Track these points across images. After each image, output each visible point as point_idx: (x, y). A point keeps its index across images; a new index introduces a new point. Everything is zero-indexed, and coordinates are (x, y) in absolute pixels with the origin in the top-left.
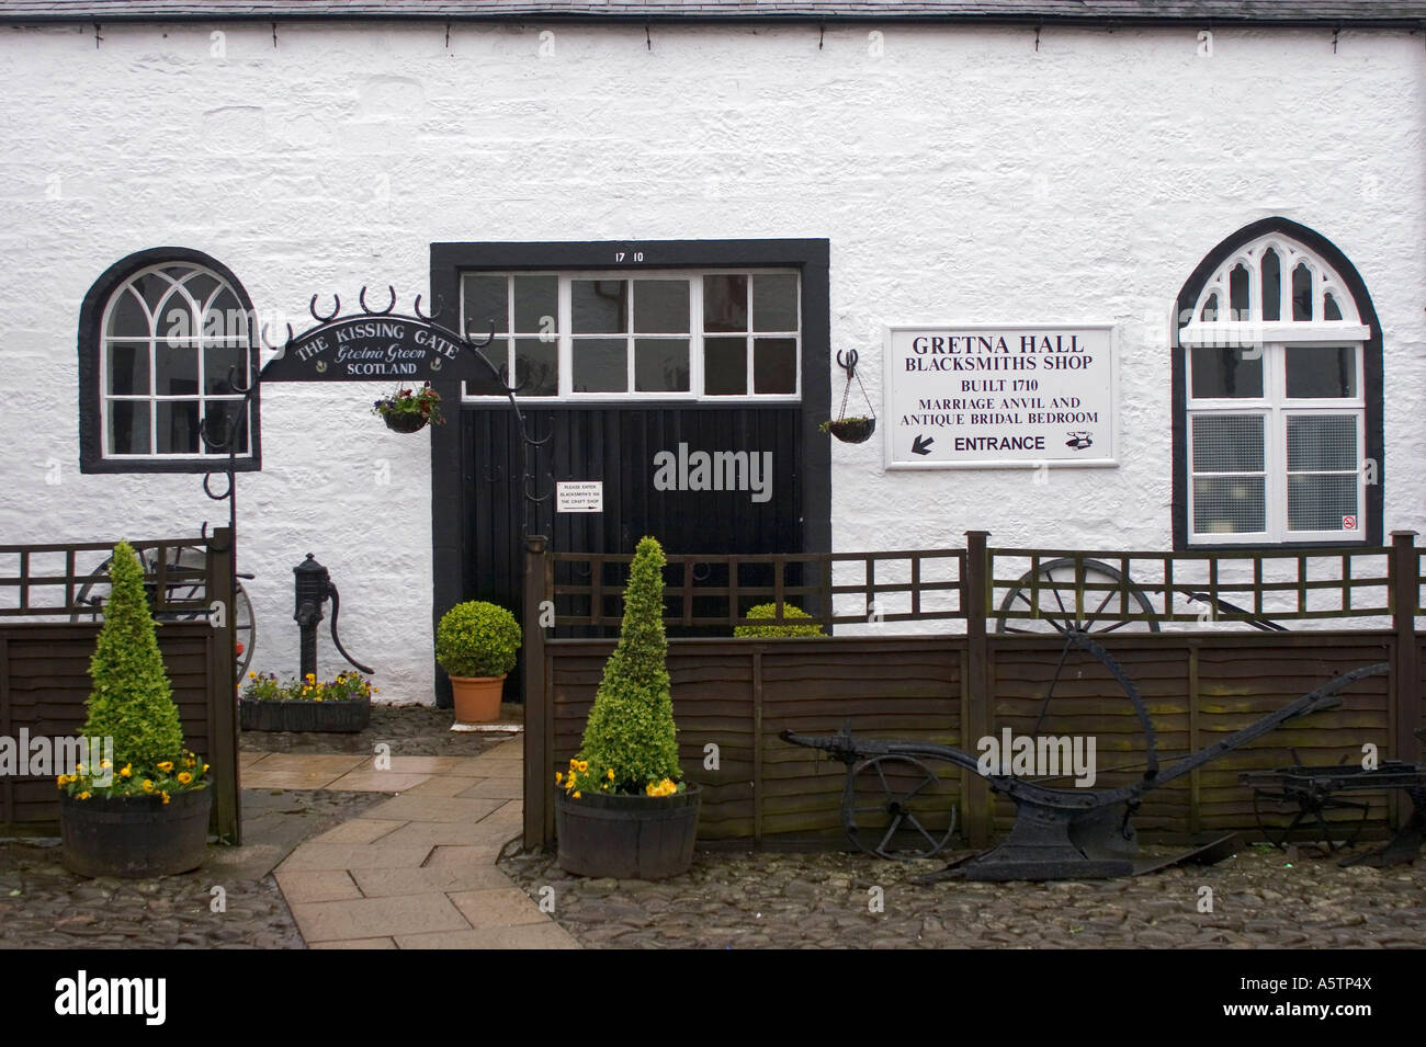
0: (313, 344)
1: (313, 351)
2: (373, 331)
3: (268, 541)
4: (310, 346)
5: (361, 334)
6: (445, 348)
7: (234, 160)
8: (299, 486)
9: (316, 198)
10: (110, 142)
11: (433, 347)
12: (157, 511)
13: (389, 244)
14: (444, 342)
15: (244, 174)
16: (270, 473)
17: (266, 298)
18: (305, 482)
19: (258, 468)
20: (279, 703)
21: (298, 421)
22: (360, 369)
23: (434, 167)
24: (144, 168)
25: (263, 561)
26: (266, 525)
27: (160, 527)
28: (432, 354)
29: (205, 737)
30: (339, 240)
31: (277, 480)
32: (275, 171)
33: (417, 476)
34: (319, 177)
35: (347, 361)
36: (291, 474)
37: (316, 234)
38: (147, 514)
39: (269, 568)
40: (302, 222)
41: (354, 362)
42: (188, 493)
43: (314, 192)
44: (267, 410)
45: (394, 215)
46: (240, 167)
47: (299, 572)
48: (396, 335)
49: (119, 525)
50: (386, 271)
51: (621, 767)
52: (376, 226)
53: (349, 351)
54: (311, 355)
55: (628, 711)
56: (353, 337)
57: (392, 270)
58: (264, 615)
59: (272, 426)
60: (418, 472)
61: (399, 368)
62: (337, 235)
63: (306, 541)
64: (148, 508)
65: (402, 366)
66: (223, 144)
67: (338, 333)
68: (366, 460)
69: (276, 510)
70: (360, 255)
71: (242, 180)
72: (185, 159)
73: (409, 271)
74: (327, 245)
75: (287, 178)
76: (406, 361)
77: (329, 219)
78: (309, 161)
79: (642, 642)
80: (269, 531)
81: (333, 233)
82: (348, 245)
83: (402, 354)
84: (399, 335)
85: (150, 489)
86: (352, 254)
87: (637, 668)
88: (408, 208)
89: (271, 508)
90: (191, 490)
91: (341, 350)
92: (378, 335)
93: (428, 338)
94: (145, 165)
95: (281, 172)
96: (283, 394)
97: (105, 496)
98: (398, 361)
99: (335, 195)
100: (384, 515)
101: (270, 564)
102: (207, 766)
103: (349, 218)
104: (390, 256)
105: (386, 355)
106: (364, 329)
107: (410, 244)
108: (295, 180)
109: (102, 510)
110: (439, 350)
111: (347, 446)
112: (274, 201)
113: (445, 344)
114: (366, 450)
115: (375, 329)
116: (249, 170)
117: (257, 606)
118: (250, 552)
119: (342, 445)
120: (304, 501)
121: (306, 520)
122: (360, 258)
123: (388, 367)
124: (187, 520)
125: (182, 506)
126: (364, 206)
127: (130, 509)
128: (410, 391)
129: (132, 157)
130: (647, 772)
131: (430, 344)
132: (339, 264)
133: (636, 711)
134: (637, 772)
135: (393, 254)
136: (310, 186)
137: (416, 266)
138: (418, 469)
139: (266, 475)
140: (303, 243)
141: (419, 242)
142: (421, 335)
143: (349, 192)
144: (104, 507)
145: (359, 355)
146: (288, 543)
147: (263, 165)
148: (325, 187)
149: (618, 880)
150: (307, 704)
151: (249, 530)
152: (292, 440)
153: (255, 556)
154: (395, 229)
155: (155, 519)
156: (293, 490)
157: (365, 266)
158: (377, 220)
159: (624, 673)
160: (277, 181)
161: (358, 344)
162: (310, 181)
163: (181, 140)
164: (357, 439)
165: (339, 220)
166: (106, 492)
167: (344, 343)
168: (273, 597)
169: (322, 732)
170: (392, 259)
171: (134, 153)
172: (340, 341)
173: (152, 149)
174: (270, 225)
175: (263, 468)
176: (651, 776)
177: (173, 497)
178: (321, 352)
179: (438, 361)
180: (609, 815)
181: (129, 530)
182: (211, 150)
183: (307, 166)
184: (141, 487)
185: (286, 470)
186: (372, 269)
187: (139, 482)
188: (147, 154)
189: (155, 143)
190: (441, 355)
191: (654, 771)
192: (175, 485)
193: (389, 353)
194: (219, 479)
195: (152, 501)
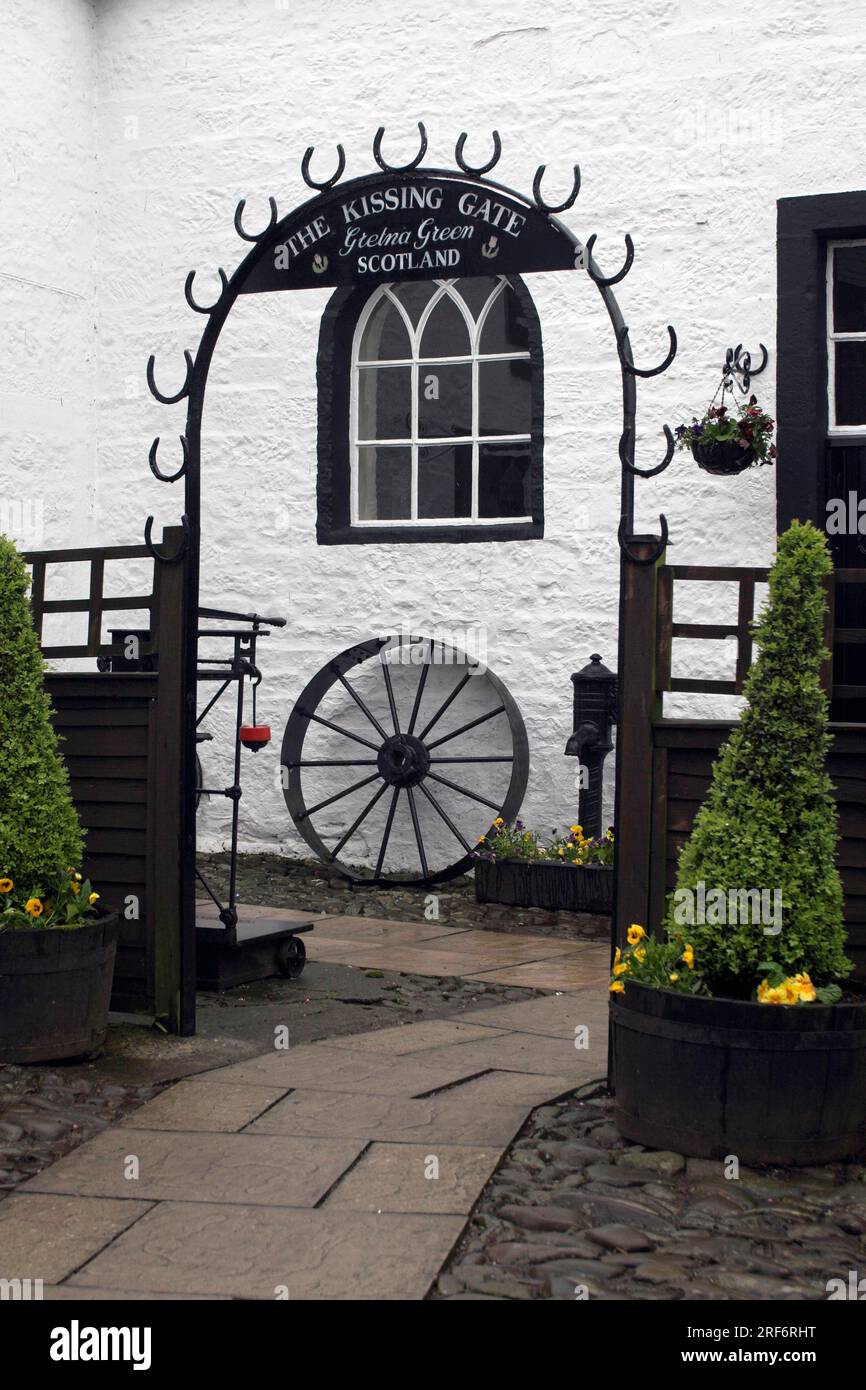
0: (308, 228)
1: (308, 240)
2: (395, 200)
3: (551, 639)
4: (304, 233)
5: (378, 207)
6: (505, 220)
7: (510, 103)
8: (593, 560)
9: (621, 148)
10: (358, 97)
11: (486, 218)
12: (409, 596)
13: (718, 205)
14: (502, 209)
15: (524, 122)
16: (556, 542)
17: (552, 294)
18: (602, 555)
19: (539, 535)
20: (526, 864)
21: (593, 466)
22: (376, 264)
23: (782, 86)
24: (399, 127)
25: (543, 667)
26: (548, 617)
27: (413, 618)
28: (484, 231)
29: (143, 858)
30: (650, 205)
31: (564, 552)
32: (564, 114)
33: (756, 544)
34: (624, 116)
35: (357, 253)
36: (582, 542)
37: (620, 198)
38: (397, 600)
39: (551, 678)
40: (600, 183)
41: (366, 252)
42: (448, 571)
43: (616, 140)
44: (555, 454)
45: (726, 163)
46: (520, 114)
47: (579, 680)
48: (430, 205)
49: (362, 615)
50: (715, 244)
51: (713, 944)
52: (702, 180)
53: (360, 235)
54: (305, 246)
55: (737, 839)
56: (366, 212)
57: (723, 243)
58: (543, 744)
59: (560, 475)
60: (757, 538)
61: (433, 257)
62: (647, 198)
63: (601, 639)
64: (399, 591)
65: (438, 254)
66: (499, 84)
67: (344, 207)
68: (685, 521)
69: (562, 594)
70: (678, 223)
71: (521, 132)
72: (450, 111)
73: (748, 242)
74: (633, 213)
75: (581, 123)
76: (444, 246)
77: (638, 176)
78: (611, 96)
79: (774, 713)
80: (551, 625)
81: (642, 195)
82: (662, 211)
83: (439, 235)
84: (434, 203)
85: (402, 565)
86: (668, 224)
87: (760, 762)
88: (746, 151)
89: (555, 591)
90: (452, 567)
91: (349, 235)
92: (404, 206)
93: (479, 204)
94: (400, 123)
95: (574, 115)
96: (573, 429)
97: (347, 574)
98: (433, 247)
99: (648, 140)
100: (708, 602)
101: (552, 671)
102: (95, 896)
103: (664, 173)
104: (720, 223)
105: (414, 236)
106: (384, 199)
107: (749, 203)
108: (592, 125)
109: (342, 594)
110: (496, 223)
111: (659, 501)
112: (563, 157)
113: (505, 212)
114: (686, 507)
115: (400, 197)
116: (531, 116)
117: (535, 730)
118: (527, 654)
119: (652, 501)
120: (600, 581)
121: (603, 610)
122: (678, 229)
123: (418, 257)
124: (446, 607)
125: (439, 588)
126: (684, 154)
127: (376, 593)
128: (724, 410)
129: (384, 113)
130: (761, 958)
131: (482, 215)
132: (649, 239)
133: (748, 840)
134: (742, 954)
135: (725, 219)
136: (610, 131)
137: (758, 234)
138: (759, 534)
139: (549, 545)
140: (601, 213)
141: (762, 198)
142: (469, 201)
143: (664, 134)
144: (345, 589)
145: (374, 241)
146: (578, 642)
147: (549, 108)
148: (632, 130)
149: (686, 1156)
150: (563, 868)
151: (525, 623)
152: (585, 495)
153: (534, 660)
154: (727, 182)
155: (406, 606)
156: (585, 565)
157: (688, 240)
158: (702, 172)
159: (740, 771)
160: (567, 129)
161: (372, 224)
162: (611, 125)
163: (444, 84)
164: (673, 491)
165: (651, 176)
166: (347, 569)
167: (354, 223)
168: (556, 718)
169: (584, 911)
170: (723, 227)
171: (387, 108)
172: (348, 220)
173: (409, 101)
174: (557, 192)
175: (547, 534)
176: (768, 965)
177: (430, 576)
178: (320, 241)
179: (493, 242)
180: (672, 1030)
181: (376, 621)
182: (483, 95)
183: (608, 103)
184: (389, 563)
185: (576, 536)
186: (696, 243)
187: (387, 555)
188: (403, 108)
189: (413, 92)
190: (499, 232)
191: (777, 958)
192: (434, 559)
193: (420, 235)
194: (488, 550)
195: (403, 582)
